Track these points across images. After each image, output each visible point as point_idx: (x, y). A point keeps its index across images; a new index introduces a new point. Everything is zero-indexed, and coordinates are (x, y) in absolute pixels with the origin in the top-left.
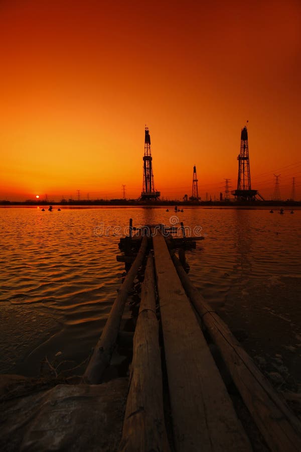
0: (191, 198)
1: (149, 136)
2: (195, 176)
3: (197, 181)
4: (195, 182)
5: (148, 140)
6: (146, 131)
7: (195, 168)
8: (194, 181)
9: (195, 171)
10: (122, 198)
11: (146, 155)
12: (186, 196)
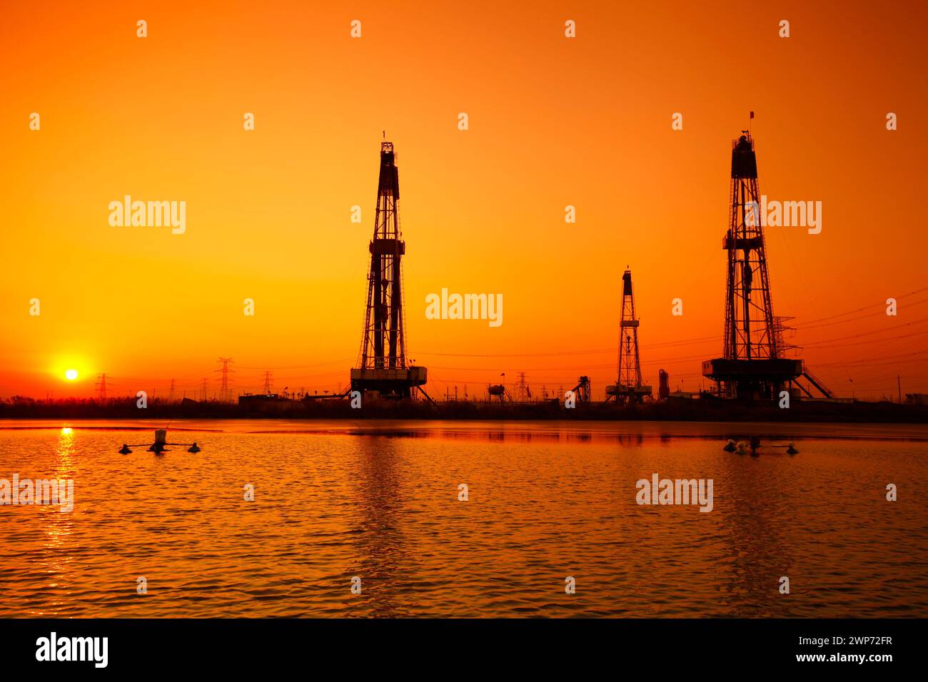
0: (614, 391)
1: (396, 170)
2: (628, 305)
3: (634, 324)
4: (630, 331)
5: (389, 181)
6: (383, 154)
7: (627, 278)
8: (624, 324)
9: (628, 289)
10: (260, 392)
11: (380, 236)
12: (584, 381)
